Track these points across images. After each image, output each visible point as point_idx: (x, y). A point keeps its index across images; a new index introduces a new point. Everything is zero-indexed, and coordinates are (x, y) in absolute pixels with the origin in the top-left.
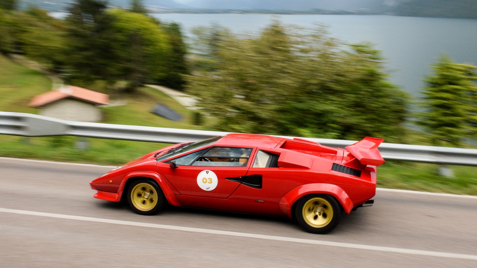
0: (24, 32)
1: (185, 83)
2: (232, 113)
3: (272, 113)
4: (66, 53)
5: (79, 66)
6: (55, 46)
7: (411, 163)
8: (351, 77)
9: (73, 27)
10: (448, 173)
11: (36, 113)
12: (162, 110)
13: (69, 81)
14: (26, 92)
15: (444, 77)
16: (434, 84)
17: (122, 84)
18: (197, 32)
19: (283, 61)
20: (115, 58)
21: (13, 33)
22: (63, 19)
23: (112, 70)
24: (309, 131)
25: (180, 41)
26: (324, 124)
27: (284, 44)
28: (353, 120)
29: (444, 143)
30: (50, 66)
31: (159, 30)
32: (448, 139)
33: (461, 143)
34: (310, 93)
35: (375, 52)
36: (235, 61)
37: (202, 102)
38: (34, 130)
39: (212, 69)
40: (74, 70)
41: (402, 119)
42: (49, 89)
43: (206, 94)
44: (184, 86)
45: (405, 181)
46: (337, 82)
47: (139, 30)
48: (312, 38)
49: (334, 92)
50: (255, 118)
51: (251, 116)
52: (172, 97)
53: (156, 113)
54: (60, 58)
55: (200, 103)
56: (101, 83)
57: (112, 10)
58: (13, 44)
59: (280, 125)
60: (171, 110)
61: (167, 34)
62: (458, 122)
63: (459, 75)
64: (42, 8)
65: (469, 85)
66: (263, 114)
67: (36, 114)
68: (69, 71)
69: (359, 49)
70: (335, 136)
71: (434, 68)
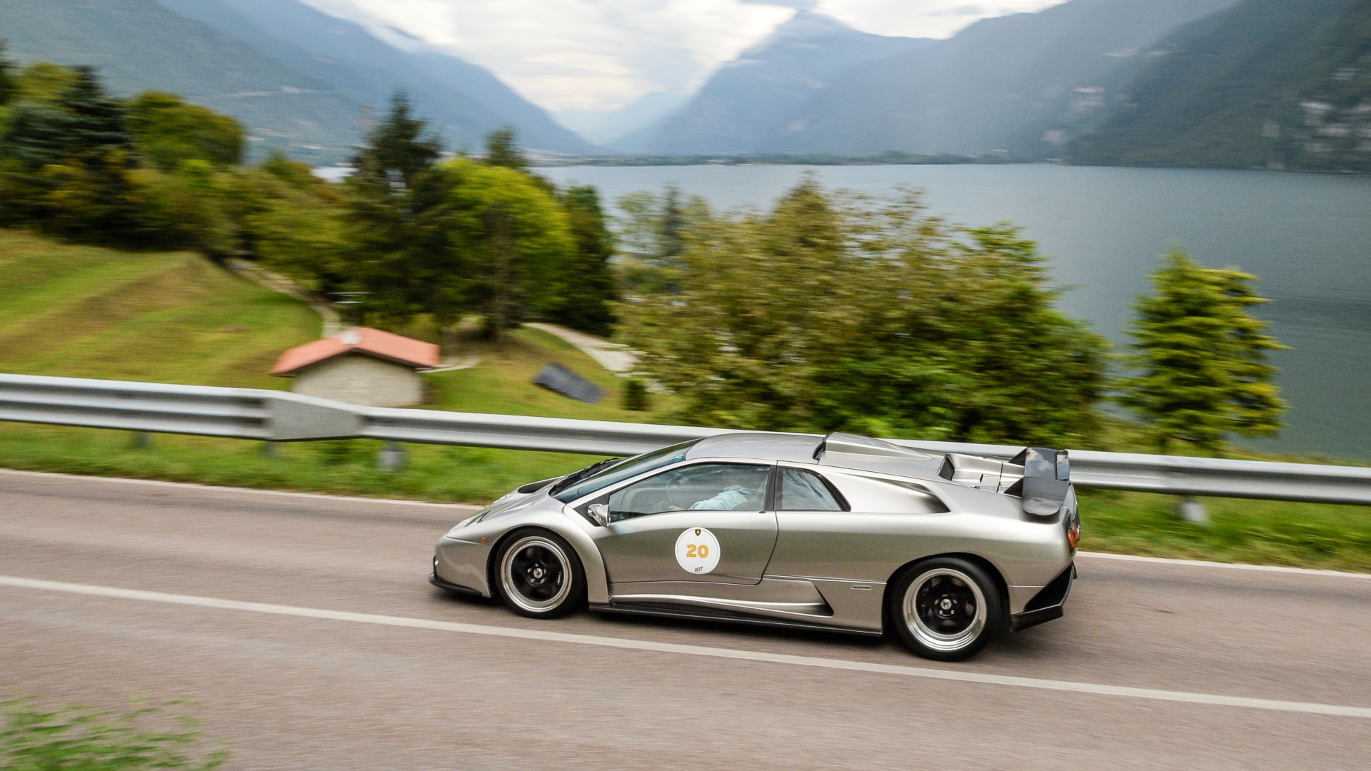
0: (259, 210)
1: (614, 320)
2: (715, 383)
3: (800, 383)
4: (347, 255)
5: (376, 284)
6: (328, 240)
7: (1115, 492)
8: (976, 302)
9: (363, 199)
10: (1197, 513)
11: (287, 389)
12: (560, 379)
13: (356, 317)
14: (264, 342)
15: (1179, 299)
16: (1159, 315)
17: (471, 321)
18: (628, 205)
19: (825, 270)
20: (457, 266)
21: (235, 215)
22: (338, 181)
23: (449, 292)
24: (884, 424)
25: (600, 227)
26: (922, 407)
27: (828, 234)
28: (980, 398)
29: (1179, 443)
30: (311, 283)
31: (553, 204)
32: (1188, 435)
33: (1224, 445)
34: (889, 341)
35: (1023, 245)
36: (721, 270)
37: (649, 362)
38: (284, 425)
39: (670, 287)
40: (366, 293)
41: (1091, 396)
42: (315, 334)
43: (660, 344)
44: (612, 326)
45: (1108, 534)
46: (944, 313)
47: (504, 203)
48: (887, 219)
49: (940, 337)
50: (767, 395)
51: (755, 390)
52: (583, 349)
53: (543, 385)
54: (337, 266)
55: (642, 364)
56: (424, 320)
57: (448, 161)
58: (234, 237)
59: (822, 411)
60: (576, 378)
61: (564, 212)
62: (1215, 399)
63: (1212, 293)
64: (295, 159)
65: (1236, 317)
66: (785, 388)
67: (288, 391)
68: (354, 295)
69: (989, 240)
70: (942, 434)
71: (1159, 279)
